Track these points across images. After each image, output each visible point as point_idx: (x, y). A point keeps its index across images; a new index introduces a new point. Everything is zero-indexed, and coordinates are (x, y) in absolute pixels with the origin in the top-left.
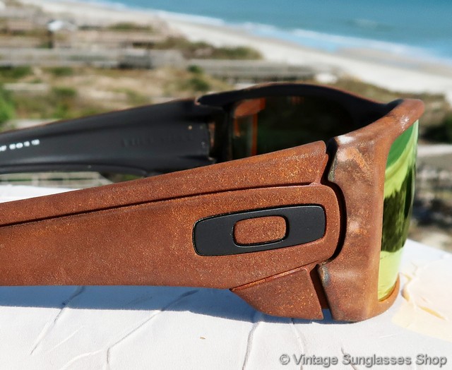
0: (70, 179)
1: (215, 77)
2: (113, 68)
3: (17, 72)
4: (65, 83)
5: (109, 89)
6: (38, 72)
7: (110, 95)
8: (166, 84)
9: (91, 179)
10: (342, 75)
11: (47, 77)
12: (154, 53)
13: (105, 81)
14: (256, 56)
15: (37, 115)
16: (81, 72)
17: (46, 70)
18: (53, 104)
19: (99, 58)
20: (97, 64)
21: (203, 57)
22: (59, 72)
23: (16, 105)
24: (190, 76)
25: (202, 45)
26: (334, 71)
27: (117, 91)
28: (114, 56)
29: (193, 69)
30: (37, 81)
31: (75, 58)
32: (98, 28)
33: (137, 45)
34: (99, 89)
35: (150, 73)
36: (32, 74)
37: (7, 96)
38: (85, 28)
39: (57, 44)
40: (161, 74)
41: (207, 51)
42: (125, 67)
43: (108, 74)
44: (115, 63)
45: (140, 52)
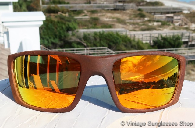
0: (97, 49)
1: (147, 12)
2: (111, 10)
3: (79, 12)
4: (95, 16)
5: (110, 17)
6: (86, 12)
7: (111, 19)
8: (130, 15)
9: (105, 49)
10: (191, 11)
11: (89, 13)
12: (125, 4)
13: (109, 15)
14: (162, 4)
15: (86, 27)
16: (101, 12)
17: (88, 11)
18: (91, 23)
19: (107, 7)
20: (106, 9)
21: (142, 5)
22: (93, 12)
23: (78, 24)
24: (138, 12)
26: (189, 9)
27: (113, 18)
28: (112, 5)
29: (139, 10)
30: (86, 16)
31: (99, 7)
33: (120, 2)
34: (107, 18)
35: (125, 11)
36: (84, 13)
37: (75, 20)
39: (92, 2)
40: (128, 12)
41: (145, 3)
42: (116, 10)
43: (110, 12)
44: (112, 8)
45: (121, 4)
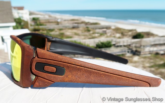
4: (62, 32)
5: (70, 32)
6: (56, 30)
8: (82, 31)
11: (58, 31)
12: (79, 24)
13: (70, 31)
16: (65, 29)
19: (68, 26)
20: (68, 27)
21: (89, 25)
22: (60, 30)
24: (86, 29)
25: (88, 23)
26: (115, 26)
28: (71, 26)
29: (87, 27)
30: (56, 32)
31: (64, 27)
32: (68, 20)
33: (76, 23)
38: (65, 20)
40: (81, 29)
42: (74, 28)
